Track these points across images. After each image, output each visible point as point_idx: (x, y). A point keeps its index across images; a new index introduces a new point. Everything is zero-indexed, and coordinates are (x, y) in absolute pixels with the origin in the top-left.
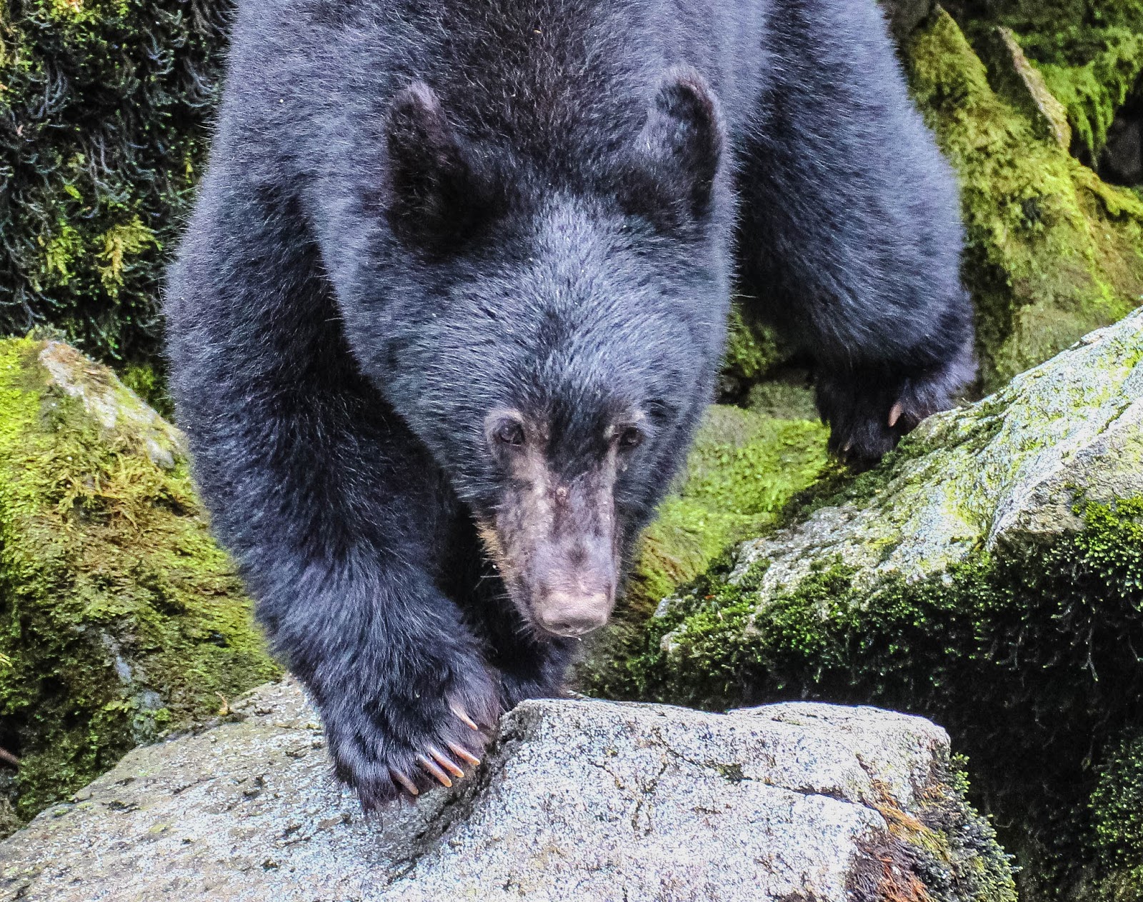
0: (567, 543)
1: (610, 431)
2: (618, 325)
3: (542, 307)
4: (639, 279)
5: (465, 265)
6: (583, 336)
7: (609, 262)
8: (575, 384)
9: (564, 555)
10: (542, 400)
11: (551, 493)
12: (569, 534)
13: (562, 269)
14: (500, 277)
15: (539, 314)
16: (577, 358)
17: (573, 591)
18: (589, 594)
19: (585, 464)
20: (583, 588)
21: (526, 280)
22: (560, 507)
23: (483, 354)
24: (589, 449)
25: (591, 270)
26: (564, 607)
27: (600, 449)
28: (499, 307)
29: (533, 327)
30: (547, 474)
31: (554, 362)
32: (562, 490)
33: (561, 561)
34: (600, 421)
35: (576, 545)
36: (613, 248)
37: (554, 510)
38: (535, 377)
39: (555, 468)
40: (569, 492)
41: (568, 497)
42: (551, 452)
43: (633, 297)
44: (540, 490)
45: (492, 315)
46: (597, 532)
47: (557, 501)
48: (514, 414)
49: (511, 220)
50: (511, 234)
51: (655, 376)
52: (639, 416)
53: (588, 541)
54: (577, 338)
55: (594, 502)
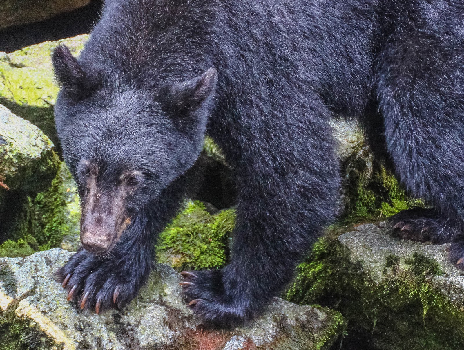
0: (96, 215)
1: (122, 176)
2: (134, 139)
3: (106, 126)
4: (148, 124)
5: (82, 108)
6: (119, 139)
7: (138, 115)
8: (111, 156)
9: (94, 219)
10: (96, 160)
11: (95, 195)
12: (98, 212)
13: (118, 115)
14: (94, 113)
15: (104, 129)
16: (115, 147)
17: (94, 234)
18: (99, 236)
19: (110, 187)
20: (98, 233)
21: (103, 115)
22: (97, 201)
23: (80, 140)
24: (112, 181)
25: (129, 115)
26: (88, 238)
27: (118, 183)
28: (90, 124)
29: (100, 133)
30: (96, 187)
31: (105, 146)
32: (99, 195)
33: (92, 221)
34: (119, 172)
35: (99, 216)
36: (142, 110)
37: (94, 202)
38: (96, 150)
39: (98, 186)
40: (101, 196)
41: (100, 198)
42: (98, 179)
43: (144, 130)
44: (92, 193)
45: (86, 126)
46: (110, 213)
47: (96, 198)
48: (87, 163)
49: (103, 92)
50: (102, 98)
51: (145, 160)
52: (137, 173)
53: (104, 216)
54: (116, 140)
55: (111, 202)
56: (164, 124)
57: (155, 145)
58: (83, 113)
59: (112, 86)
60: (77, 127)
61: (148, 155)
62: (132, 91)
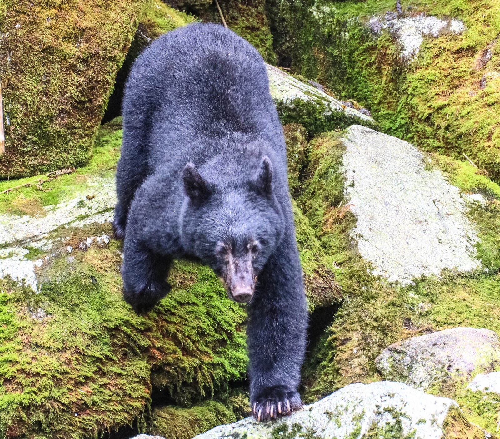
0: (239, 275)
1: (248, 246)
3: (226, 217)
4: (253, 208)
5: (205, 209)
7: (244, 204)
9: (239, 278)
10: (229, 239)
11: (234, 263)
12: (240, 273)
16: (237, 228)
17: (242, 287)
18: (245, 287)
19: (243, 254)
22: (237, 266)
24: (243, 251)
25: (239, 206)
26: (239, 291)
27: (247, 251)
28: (215, 218)
29: (225, 221)
30: (233, 258)
31: (231, 229)
32: (237, 262)
33: (237, 279)
34: (246, 244)
35: (242, 275)
37: (235, 267)
38: (226, 234)
39: (235, 256)
42: (233, 252)
43: (251, 212)
44: (231, 263)
45: (213, 220)
46: (247, 272)
48: (223, 244)
49: (216, 195)
50: (216, 199)
51: (259, 231)
52: (256, 243)
53: (245, 274)
54: (237, 223)
55: (246, 265)
56: (262, 204)
57: (262, 220)
58: (207, 212)
59: (220, 191)
60: (206, 223)
61: (259, 228)
62: (234, 192)
